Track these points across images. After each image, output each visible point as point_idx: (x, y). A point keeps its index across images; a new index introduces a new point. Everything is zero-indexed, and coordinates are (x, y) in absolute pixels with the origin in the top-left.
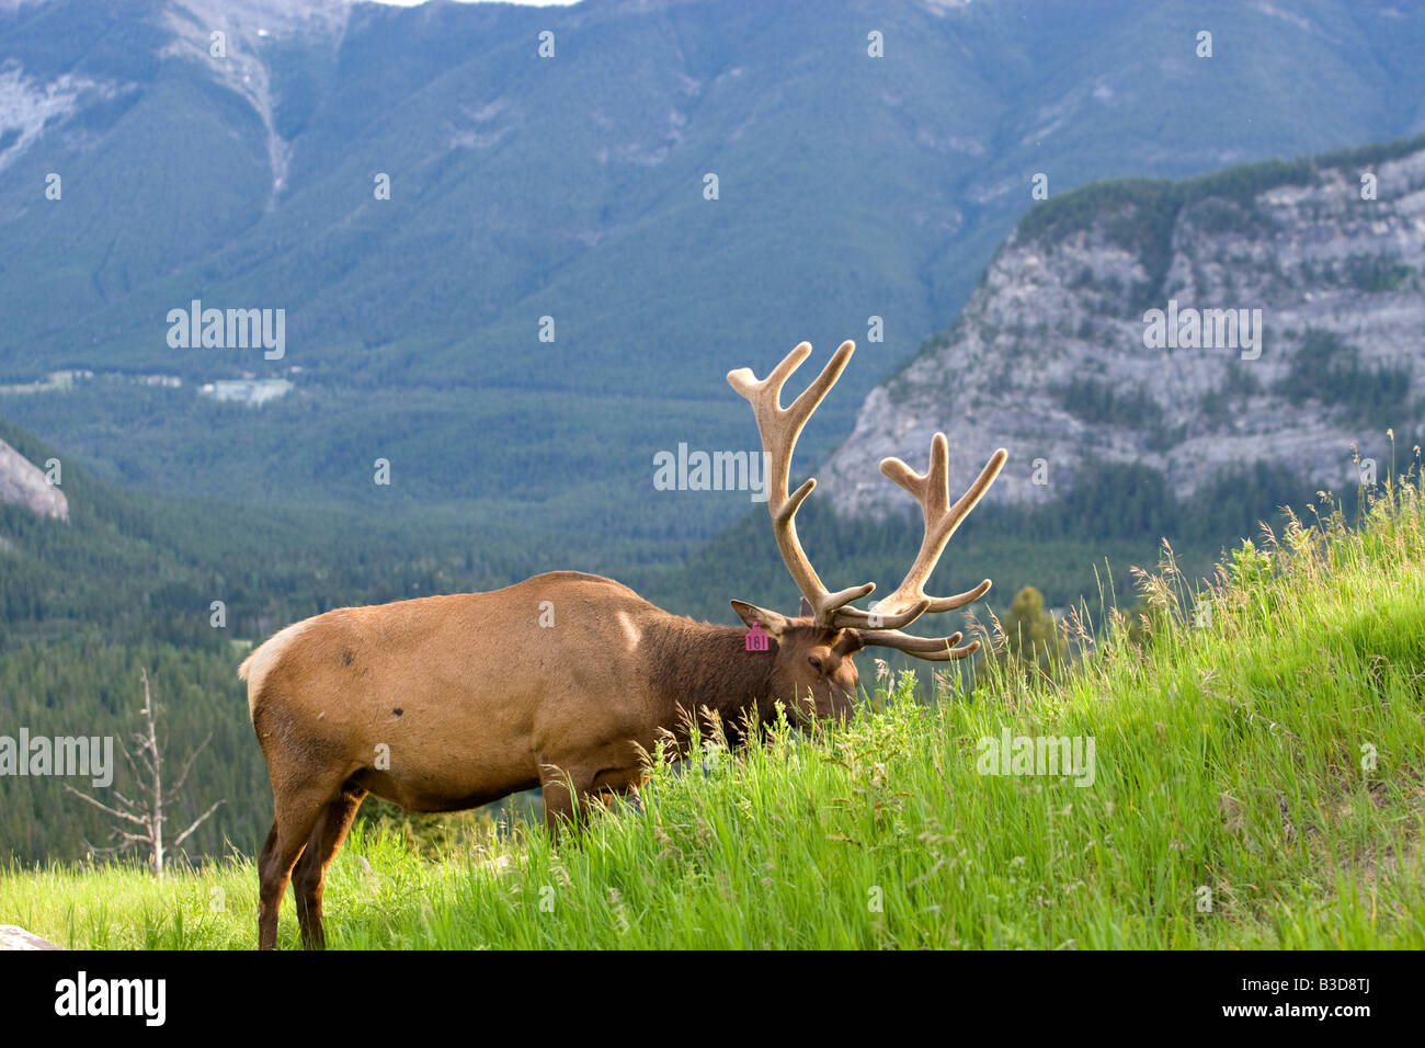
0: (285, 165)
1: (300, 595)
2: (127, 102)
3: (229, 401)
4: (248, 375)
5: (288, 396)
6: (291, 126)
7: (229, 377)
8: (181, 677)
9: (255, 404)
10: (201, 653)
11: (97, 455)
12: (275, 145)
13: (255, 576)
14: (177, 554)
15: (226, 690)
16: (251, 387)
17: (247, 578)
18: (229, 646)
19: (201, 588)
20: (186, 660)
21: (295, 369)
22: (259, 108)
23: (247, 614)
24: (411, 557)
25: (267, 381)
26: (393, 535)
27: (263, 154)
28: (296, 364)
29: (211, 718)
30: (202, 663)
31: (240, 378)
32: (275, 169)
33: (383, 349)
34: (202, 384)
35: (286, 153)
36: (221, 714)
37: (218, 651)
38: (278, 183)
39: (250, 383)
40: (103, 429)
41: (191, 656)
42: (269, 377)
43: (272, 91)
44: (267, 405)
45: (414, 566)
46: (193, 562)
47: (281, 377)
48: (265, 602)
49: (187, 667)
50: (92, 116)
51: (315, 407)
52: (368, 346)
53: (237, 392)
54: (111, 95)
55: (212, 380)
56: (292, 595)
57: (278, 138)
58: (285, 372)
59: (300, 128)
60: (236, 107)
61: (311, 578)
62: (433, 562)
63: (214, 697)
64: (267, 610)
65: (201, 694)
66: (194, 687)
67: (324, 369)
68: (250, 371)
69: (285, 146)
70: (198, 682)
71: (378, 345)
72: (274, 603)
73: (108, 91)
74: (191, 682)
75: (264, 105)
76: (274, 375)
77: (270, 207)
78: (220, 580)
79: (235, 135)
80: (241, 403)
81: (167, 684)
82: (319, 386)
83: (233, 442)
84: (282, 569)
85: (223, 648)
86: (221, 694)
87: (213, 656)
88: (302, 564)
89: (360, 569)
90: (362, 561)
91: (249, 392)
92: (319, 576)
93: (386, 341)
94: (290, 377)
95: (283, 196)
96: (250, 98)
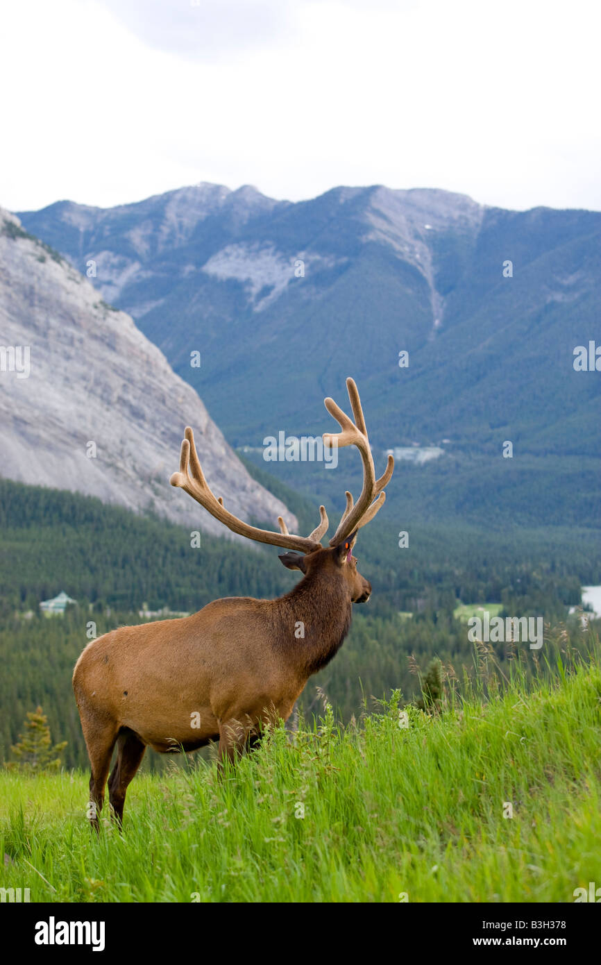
0: (441, 311)
1: (445, 585)
2: (341, 270)
3: (403, 461)
4: (416, 444)
5: (441, 457)
6: (445, 287)
7: (403, 445)
8: (366, 635)
9: (419, 463)
10: (379, 620)
11: (318, 493)
12: (435, 298)
13: (416, 572)
14: (367, 556)
15: (394, 644)
16: (417, 452)
17: (411, 574)
18: (397, 616)
19: (381, 579)
20: (369, 624)
21: (446, 441)
22: (425, 275)
23: (410, 596)
24: (516, 562)
25: (428, 448)
26: (505, 548)
27: (427, 303)
28: (446, 437)
29: (383, 662)
30: (380, 626)
31: (410, 446)
32: (435, 314)
33: (502, 429)
34: (386, 449)
35: (442, 303)
36: (390, 658)
37: (390, 618)
38: (437, 322)
39: (417, 449)
40: (322, 477)
41: (373, 621)
42: (429, 446)
43: (433, 264)
44: (427, 464)
45: (518, 568)
46: (377, 562)
47: (436, 446)
48: (422, 589)
49: (370, 629)
50: (317, 278)
51: (458, 465)
52: (492, 427)
53: (408, 455)
54: (331, 265)
55: (392, 447)
56: (440, 585)
57: (437, 294)
58: (439, 443)
59: (451, 288)
60: (411, 273)
61: (452, 573)
62: (530, 565)
63: (386, 648)
64: (422, 593)
65: (378, 646)
66: (374, 641)
67: (463, 442)
68: (417, 442)
69: (442, 299)
70: (377, 638)
71: (498, 426)
72: (427, 589)
73: (329, 262)
74: (372, 638)
75: (428, 273)
76: (432, 444)
77: (432, 337)
78: (394, 574)
79: (409, 291)
80: (410, 462)
81: (357, 639)
82: (460, 452)
83: (405, 486)
84: (434, 568)
85: (394, 617)
86: (391, 646)
87: (387, 622)
88: (446, 565)
89: (484, 569)
90: (485, 563)
91: (415, 455)
92: (457, 572)
93: (505, 424)
94: (442, 446)
95: (440, 331)
96: (419, 268)
